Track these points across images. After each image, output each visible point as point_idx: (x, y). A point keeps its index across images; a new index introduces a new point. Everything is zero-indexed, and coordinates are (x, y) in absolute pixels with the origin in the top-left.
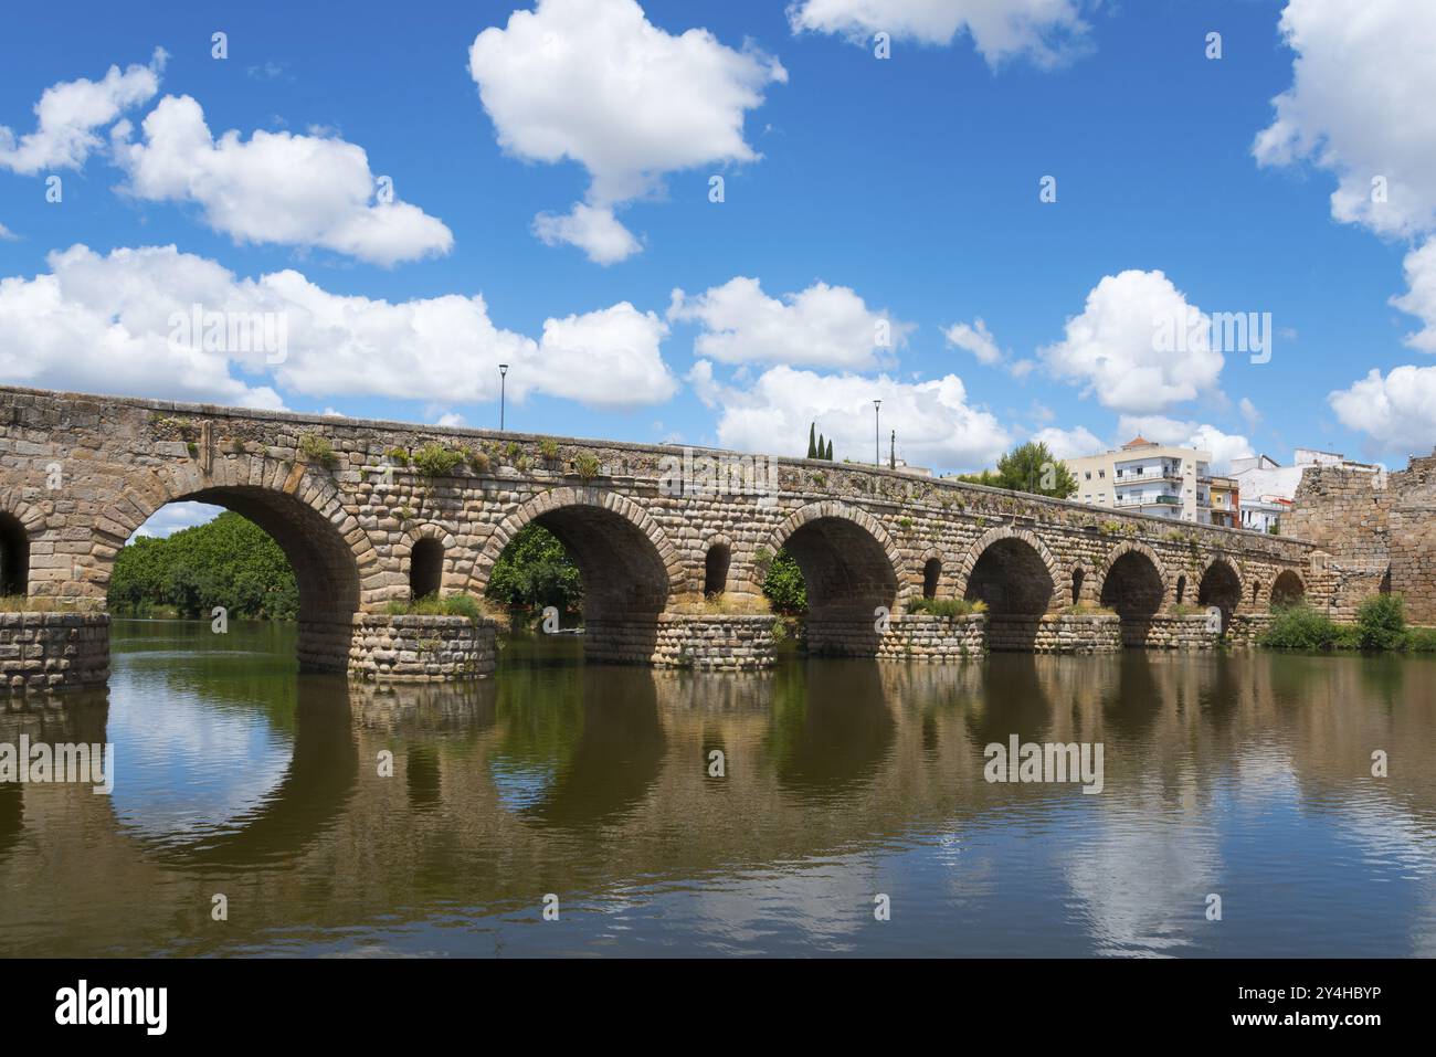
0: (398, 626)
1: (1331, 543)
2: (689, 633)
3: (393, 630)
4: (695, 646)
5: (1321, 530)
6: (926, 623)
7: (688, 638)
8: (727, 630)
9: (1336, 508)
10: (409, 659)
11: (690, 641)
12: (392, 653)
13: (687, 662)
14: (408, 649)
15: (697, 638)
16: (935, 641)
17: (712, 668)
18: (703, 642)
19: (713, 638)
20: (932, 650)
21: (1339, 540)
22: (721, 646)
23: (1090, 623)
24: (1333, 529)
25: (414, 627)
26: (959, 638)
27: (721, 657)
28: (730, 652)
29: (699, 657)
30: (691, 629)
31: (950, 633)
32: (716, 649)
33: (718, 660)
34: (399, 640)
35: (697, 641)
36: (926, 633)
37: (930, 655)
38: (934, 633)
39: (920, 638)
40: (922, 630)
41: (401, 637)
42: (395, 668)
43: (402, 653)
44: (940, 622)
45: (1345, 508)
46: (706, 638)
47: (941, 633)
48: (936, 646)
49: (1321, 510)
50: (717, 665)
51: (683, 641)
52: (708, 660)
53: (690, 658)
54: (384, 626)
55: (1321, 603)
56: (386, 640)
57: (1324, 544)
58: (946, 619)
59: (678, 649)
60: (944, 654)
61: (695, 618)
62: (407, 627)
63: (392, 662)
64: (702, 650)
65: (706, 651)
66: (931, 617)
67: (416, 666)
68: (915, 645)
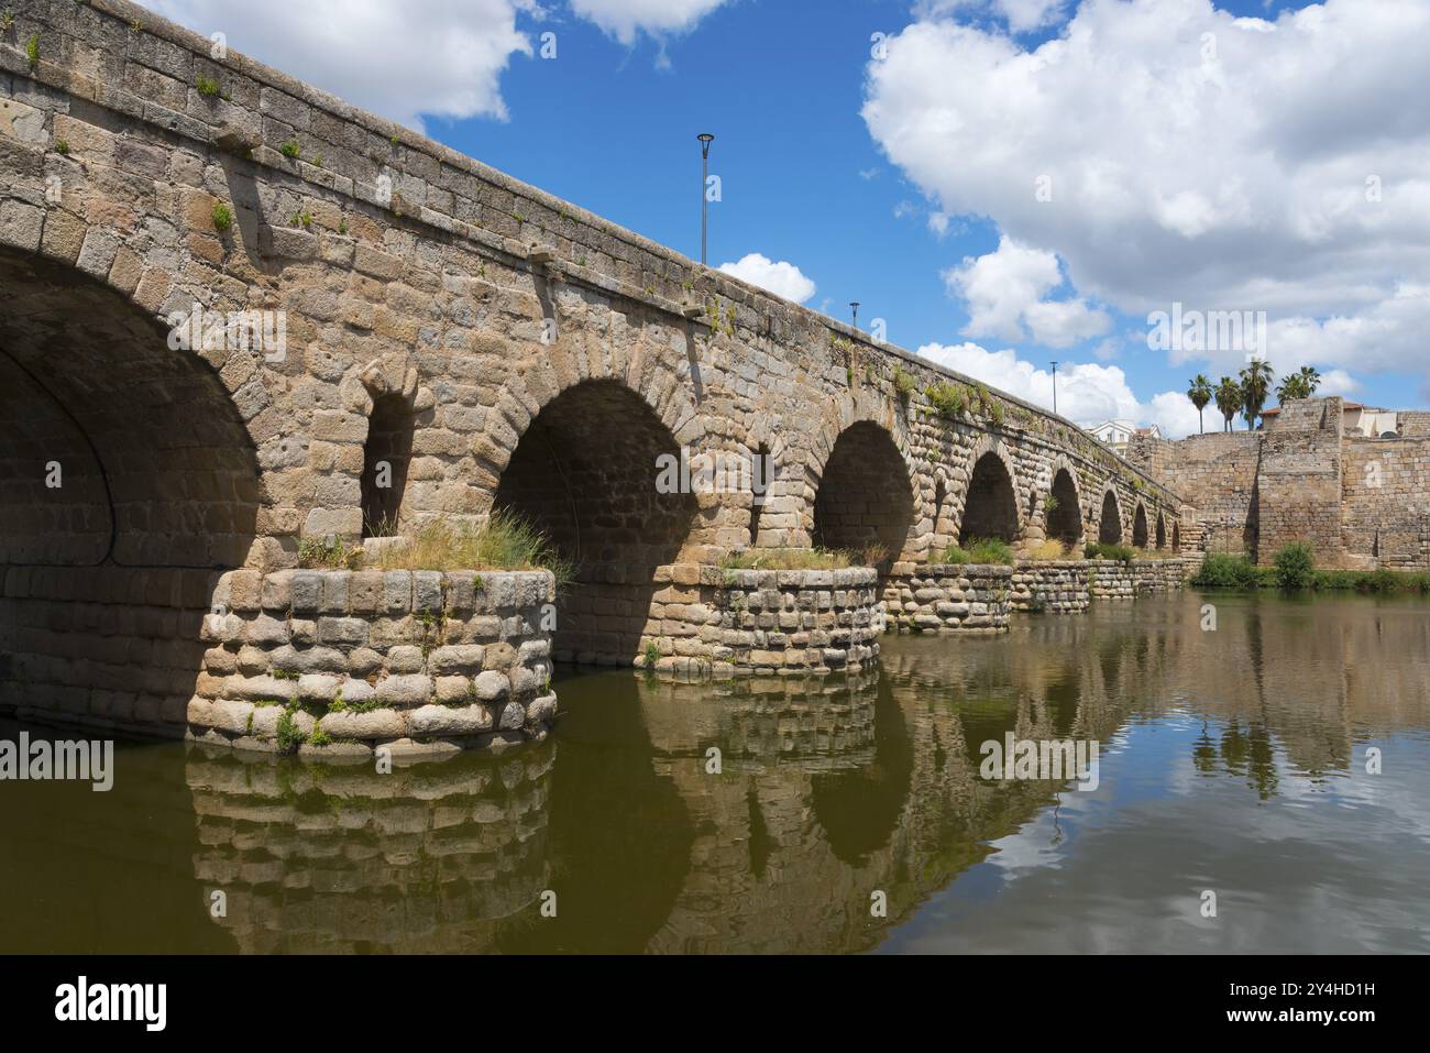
0: (971, 577)
1: (1195, 499)
2: (1041, 578)
3: (965, 581)
4: (1046, 591)
5: (1186, 488)
6: (1108, 566)
7: (1038, 583)
8: (1073, 575)
9: (1200, 470)
10: (982, 611)
11: (1041, 586)
12: (964, 605)
13: (1039, 607)
14: (979, 601)
15: (1048, 583)
16: (1115, 583)
17: (1063, 611)
18: (1055, 587)
19: (1062, 583)
20: (1113, 591)
21: (1201, 497)
22: (1069, 591)
23: (1151, 566)
24: (1196, 488)
25: (987, 577)
26: (1132, 580)
27: (1070, 601)
28: (1074, 596)
29: (1051, 601)
30: (1042, 575)
31: (1126, 576)
32: (1066, 593)
33: (1068, 604)
34: (971, 591)
35: (1049, 586)
36: (1107, 576)
37: (1112, 595)
38: (1114, 576)
39: (1102, 580)
40: (1104, 573)
41: (974, 588)
42: (967, 621)
43: (975, 604)
44: (1119, 565)
45: (1208, 471)
46: (1057, 583)
47: (1120, 576)
48: (1116, 587)
49: (1186, 471)
50: (1067, 609)
51: (1034, 586)
52: (1059, 604)
53: (1042, 603)
54: (954, 576)
55: (1189, 549)
56: (955, 591)
57: (1189, 499)
58: (1124, 563)
59: (1027, 594)
60: (1121, 595)
61: (1045, 563)
62: (981, 577)
63: (963, 615)
64: (1053, 594)
65: (1057, 596)
66: (1112, 562)
67: (987, 618)
68: (1097, 587)
